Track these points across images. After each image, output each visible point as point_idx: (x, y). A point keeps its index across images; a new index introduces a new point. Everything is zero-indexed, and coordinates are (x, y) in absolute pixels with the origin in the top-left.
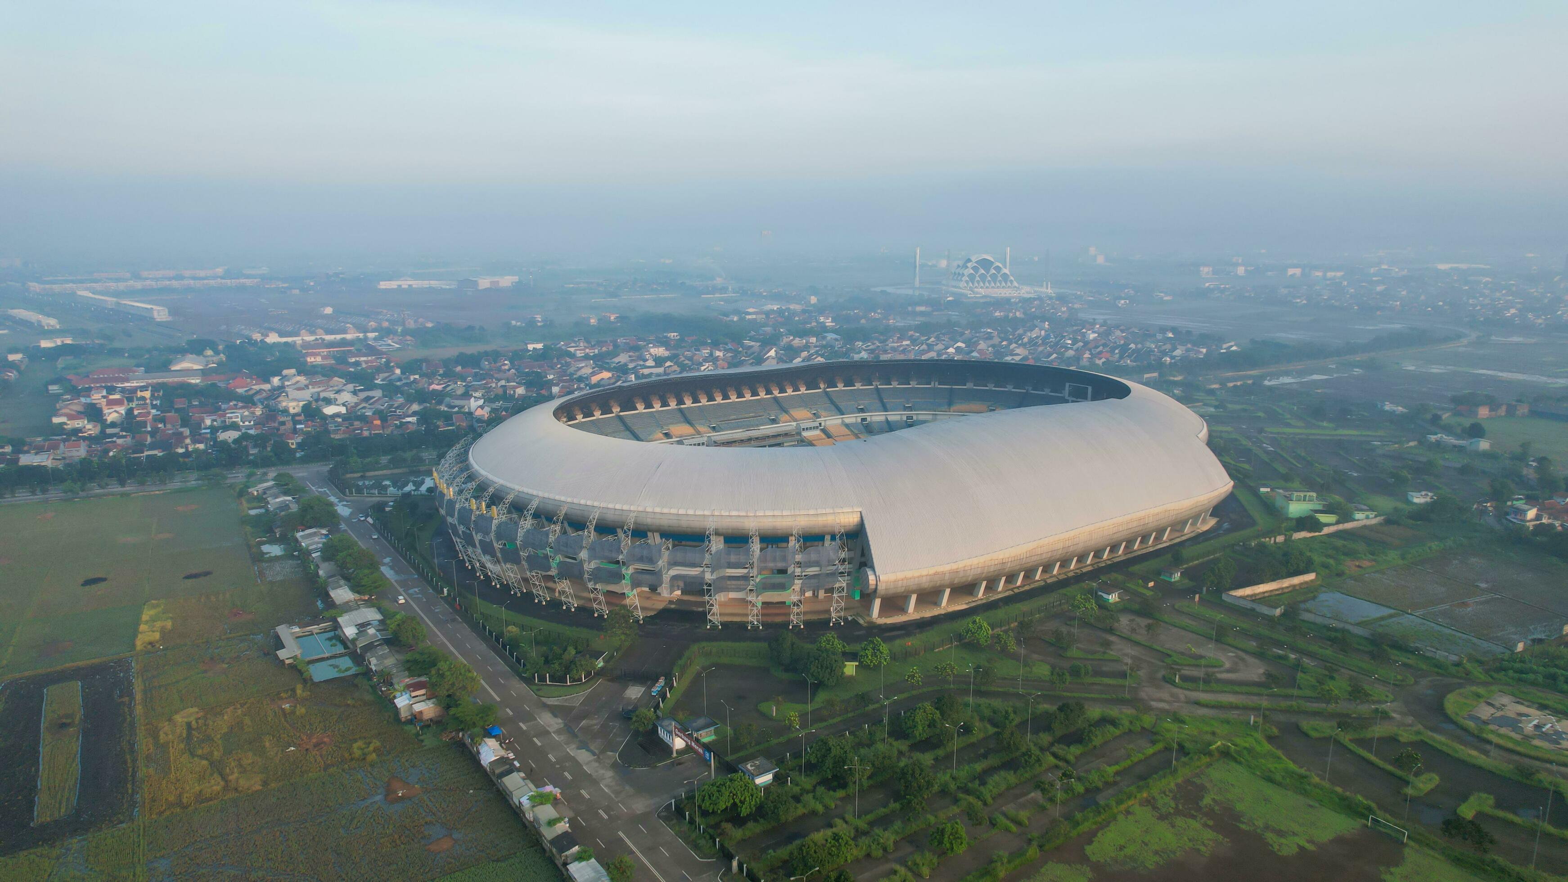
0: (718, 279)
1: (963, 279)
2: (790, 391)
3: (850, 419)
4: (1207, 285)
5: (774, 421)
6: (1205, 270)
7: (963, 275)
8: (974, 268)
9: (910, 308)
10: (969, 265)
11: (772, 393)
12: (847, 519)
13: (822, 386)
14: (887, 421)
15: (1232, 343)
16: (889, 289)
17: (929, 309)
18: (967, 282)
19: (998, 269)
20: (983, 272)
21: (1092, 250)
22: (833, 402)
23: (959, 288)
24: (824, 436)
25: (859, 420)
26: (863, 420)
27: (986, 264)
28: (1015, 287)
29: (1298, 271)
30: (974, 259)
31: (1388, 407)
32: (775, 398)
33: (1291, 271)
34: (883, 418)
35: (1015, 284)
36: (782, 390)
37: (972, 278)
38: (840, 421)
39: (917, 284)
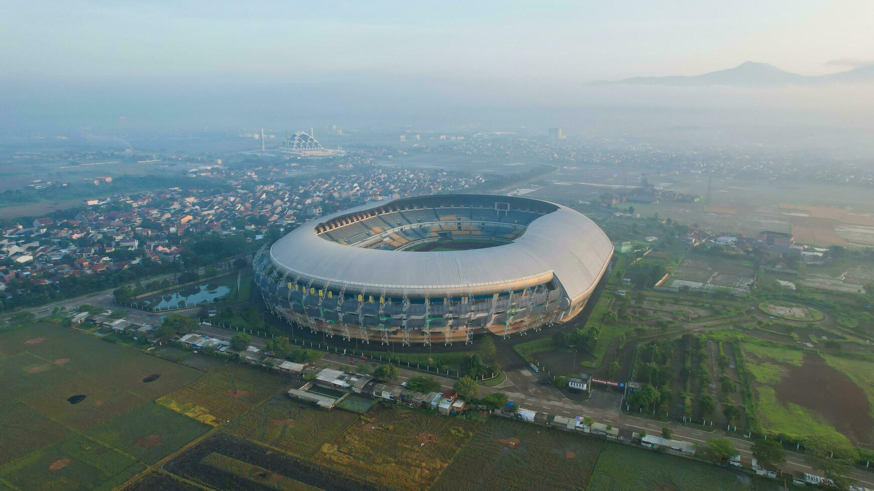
0: (127, 150)
1: (294, 146)
2: (365, 219)
3: (397, 229)
4: (415, 145)
5: (369, 235)
6: (402, 137)
7: (293, 144)
8: (299, 140)
9: (287, 165)
10: (296, 138)
11: (358, 220)
12: (547, 276)
13: (377, 214)
14: (412, 229)
15: (479, 176)
16: (244, 153)
17: (298, 165)
18: (296, 148)
19: (311, 140)
20: (304, 142)
21: (335, 127)
22: (385, 222)
23: (292, 151)
24: (392, 241)
25: (400, 230)
26: (402, 229)
27: (304, 137)
28: (322, 150)
29: (444, 137)
30: (298, 134)
31: (581, 202)
32: (361, 222)
33: (442, 137)
34: (409, 228)
35: (322, 148)
36: (362, 218)
37: (298, 145)
38: (392, 232)
39: (263, 149)
